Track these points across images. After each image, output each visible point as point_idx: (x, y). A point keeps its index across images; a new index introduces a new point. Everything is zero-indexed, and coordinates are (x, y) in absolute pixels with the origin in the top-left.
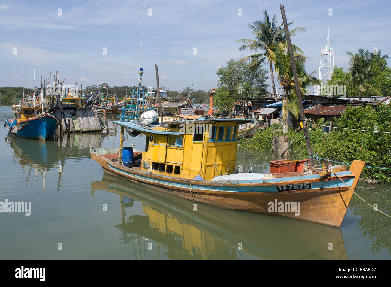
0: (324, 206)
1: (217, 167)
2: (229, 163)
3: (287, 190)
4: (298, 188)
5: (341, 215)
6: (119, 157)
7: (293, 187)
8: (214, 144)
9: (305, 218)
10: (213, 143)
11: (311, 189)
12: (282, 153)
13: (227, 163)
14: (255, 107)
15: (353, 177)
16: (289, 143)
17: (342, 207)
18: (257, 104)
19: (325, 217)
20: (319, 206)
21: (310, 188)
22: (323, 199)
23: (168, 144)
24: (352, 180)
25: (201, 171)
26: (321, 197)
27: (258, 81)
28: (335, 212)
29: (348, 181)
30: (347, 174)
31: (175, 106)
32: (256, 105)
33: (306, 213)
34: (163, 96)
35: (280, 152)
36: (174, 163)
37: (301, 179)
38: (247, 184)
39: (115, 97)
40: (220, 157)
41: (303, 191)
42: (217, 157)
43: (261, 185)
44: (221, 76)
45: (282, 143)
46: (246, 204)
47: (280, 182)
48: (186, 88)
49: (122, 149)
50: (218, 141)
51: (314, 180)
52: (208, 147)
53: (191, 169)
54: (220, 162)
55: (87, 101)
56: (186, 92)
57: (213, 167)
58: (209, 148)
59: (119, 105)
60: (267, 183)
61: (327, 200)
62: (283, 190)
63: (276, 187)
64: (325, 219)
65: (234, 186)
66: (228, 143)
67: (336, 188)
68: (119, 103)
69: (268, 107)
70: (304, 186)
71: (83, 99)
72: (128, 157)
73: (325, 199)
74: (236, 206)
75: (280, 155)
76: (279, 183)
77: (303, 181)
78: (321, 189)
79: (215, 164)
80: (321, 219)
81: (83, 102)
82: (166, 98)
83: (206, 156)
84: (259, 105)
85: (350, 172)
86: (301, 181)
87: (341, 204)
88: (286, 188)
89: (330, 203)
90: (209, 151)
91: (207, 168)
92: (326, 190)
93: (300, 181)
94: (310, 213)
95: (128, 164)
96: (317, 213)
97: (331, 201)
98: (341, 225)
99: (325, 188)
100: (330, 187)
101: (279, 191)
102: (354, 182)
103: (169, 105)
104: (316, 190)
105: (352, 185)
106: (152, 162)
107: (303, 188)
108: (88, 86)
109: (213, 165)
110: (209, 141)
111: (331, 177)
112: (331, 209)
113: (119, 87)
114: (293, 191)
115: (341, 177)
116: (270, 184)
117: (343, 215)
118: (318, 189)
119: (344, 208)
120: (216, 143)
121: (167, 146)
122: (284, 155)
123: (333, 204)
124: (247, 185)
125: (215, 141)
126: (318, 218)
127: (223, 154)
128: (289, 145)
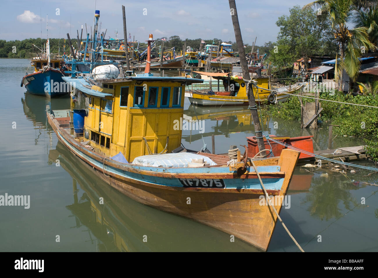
0: (246, 215)
1: (148, 142)
2: (168, 137)
3: (194, 186)
4: (207, 185)
5: (268, 233)
6: (70, 121)
7: (200, 183)
8: (142, 111)
9: (226, 229)
10: (140, 110)
11: (225, 188)
12: (308, 124)
13: (165, 137)
14: (314, 64)
15: (283, 176)
16: (317, 112)
17: (268, 221)
18: (317, 61)
19: (249, 232)
20: (240, 214)
21: (223, 187)
22: (244, 204)
23: (102, 108)
24: (282, 180)
25: (125, 147)
26: (240, 201)
27: (328, 33)
28: (261, 227)
29: (276, 181)
30: (273, 170)
31: (234, 61)
32: (315, 62)
33: (226, 223)
34: (228, 51)
35: (306, 122)
36: (106, 134)
37: (208, 172)
38: (147, 171)
39: (173, 50)
40: (153, 129)
41: (214, 190)
42: (148, 129)
43: (161, 176)
44: (281, 26)
45: (308, 111)
46: (155, 199)
47: (182, 174)
48: (268, 43)
49: (73, 112)
50: (148, 107)
51: (226, 176)
52: (132, 115)
53: (118, 143)
54: (154, 136)
55: (141, 54)
56: (267, 46)
57: (142, 143)
58: (134, 117)
59: (176, 59)
60: (167, 173)
61: (249, 207)
62: (189, 186)
63: (178, 180)
64: (248, 236)
65: (136, 172)
66: (165, 110)
67: (258, 191)
68: (176, 58)
69: (323, 65)
70: (214, 182)
71: (137, 52)
72: (78, 122)
73: (247, 205)
74: (146, 200)
75: (305, 126)
76: (180, 175)
77: (210, 176)
78: (238, 190)
79: (144, 139)
80: (245, 235)
81: (137, 56)
82: (232, 53)
83: (130, 127)
84: (318, 62)
85: (278, 168)
86: (208, 176)
87: (268, 216)
88: (192, 183)
89: (253, 213)
90: (134, 120)
91: (132, 143)
92: (245, 192)
93: (206, 175)
94: (230, 224)
95: (80, 131)
96: (238, 224)
97: (254, 209)
98: (267, 248)
99: (243, 188)
100: (250, 188)
101: (185, 186)
102: (284, 183)
103: (228, 60)
104: (231, 190)
105: (282, 189)
106: (91, 131)
107: (214, 186)
108: (158, 38)
109: (142, 140)
110: (133, 107)
111: (249, 173)
112: (255, 222)
113: (192, 40)
114: (200, 188)
115: (261, 175)
116: (170, 175)
117: (270, 232)
118: (234, 190)
119: (271, 222)
120: (144, 110)
121: (100, 112)
122: (310, 127)
123: (258, 214)
124: (147, 173)
125: (144, 107)
126: (241, 232)
127: (157, 125)
128: (316, 114)
